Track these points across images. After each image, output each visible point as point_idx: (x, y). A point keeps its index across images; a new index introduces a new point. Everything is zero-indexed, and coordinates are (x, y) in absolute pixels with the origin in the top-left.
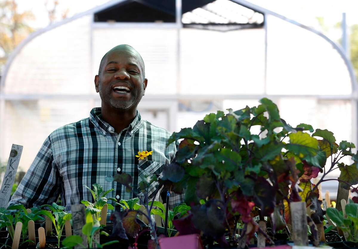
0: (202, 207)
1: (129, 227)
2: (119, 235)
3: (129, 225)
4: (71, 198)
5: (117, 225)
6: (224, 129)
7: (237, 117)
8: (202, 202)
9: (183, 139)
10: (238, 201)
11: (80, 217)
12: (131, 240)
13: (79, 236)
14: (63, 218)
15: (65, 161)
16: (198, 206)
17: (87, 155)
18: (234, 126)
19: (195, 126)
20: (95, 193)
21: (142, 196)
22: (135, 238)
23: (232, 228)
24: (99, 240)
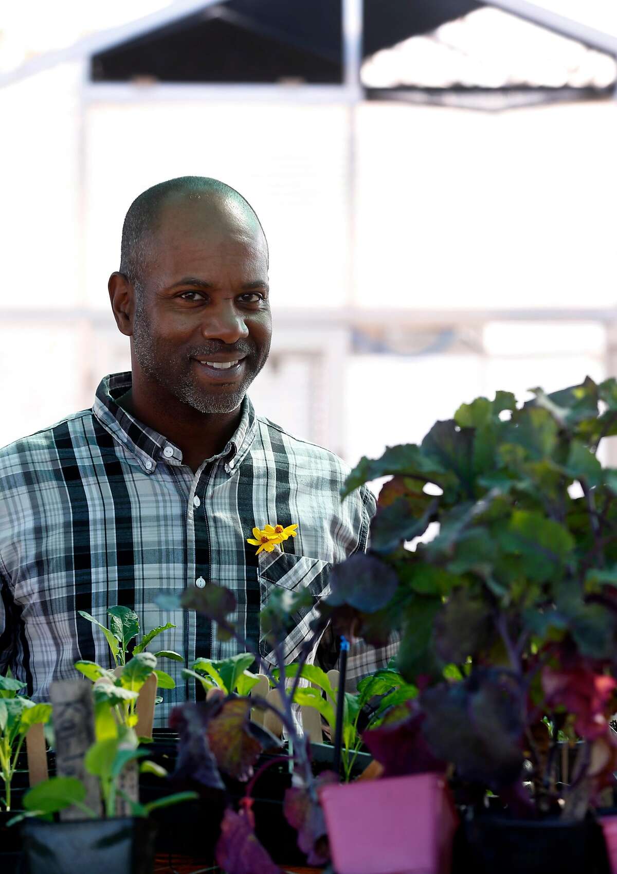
0: (454, 693)
1: (226, 748)
2: (198, 775)
3: (225, 741)
4: (55, 672)
5: (191, 743)
6: (521, 452)
7: (561, 413)
8: (452, 673)
9: (389, 478)
10: (563, 670)
11: (78, 718)
12: (235, 789)
13: (74, 778)
14: (21, 716)
15: (31, 560)
16: (440, 686)
17: (100, 541)
18: (549, 441)
19: (428, 438)
20: (116, 635)
21: (271, 664)
22: (244, 784)
23: (543, 753)
24: (136, 790)
